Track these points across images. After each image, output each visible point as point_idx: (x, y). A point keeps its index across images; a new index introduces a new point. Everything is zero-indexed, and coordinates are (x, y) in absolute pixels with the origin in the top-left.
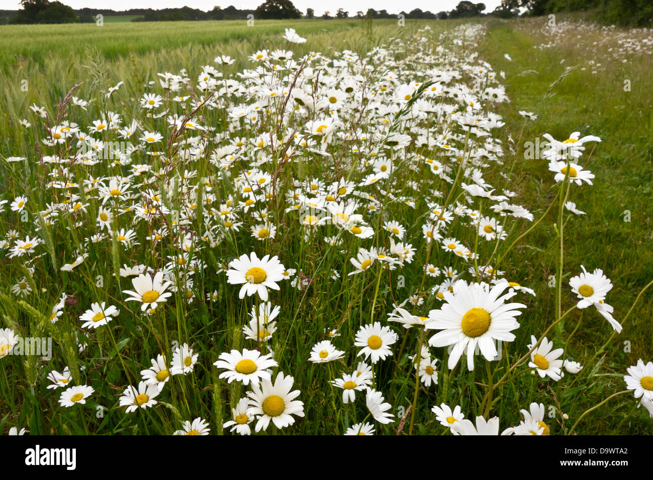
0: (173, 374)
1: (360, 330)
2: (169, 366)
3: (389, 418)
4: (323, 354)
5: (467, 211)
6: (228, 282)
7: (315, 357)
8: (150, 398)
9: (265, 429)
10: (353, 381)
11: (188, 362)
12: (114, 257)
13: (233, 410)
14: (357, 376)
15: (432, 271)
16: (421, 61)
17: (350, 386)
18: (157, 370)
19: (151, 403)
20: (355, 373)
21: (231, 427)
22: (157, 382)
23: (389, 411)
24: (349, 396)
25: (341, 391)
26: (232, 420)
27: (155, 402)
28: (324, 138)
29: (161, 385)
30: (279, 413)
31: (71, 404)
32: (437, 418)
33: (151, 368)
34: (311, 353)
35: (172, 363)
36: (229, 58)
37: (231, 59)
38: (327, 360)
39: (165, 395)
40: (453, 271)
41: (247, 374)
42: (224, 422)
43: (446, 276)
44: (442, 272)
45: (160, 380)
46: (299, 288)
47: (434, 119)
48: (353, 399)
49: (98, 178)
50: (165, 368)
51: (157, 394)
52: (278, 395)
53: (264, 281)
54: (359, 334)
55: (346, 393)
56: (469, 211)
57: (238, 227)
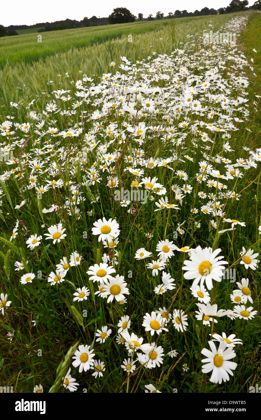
0: (71, 266)
1: (159, 243)
2: (69, 261)
3: (173, 286)
4: (142, 254)
5: (223, 159)
6: (93, 234)
7: (138, 256)
8: (61, 278)
9: (111, 302)
10: (157, 264)
11: (77, 259)
12: (39, 207)
13: (99, 286)
14: (160, 262)
15: (203, 196)
16: (204, 54)
17: (156, 267)
18: (64, 264)
19: (62, 280)
20: (158, 260)
21: (99, 294)
22: (64, 270)
23: (174, 282)
24: (155, 272)
25: (151, 270)
26: (98, 290)
27: (64, 280)
28: (140, 137)
29: (66, 271)
30: (118, 293)
31: (26, 283)
32: (192, 294)
33: (61, 263)
34: (136, 254)
35: (70, 260)
36: (90, 78)
37: (91, 79)
38: (143, 257)
39: (68, 276)
40: (214, 195)
41: (102, 277)
42: (95, 292)
43: (210, 198)
44: (207, 196)
45: (65, 269)
46: (132, 213)
47: (207, 100)
48: (157, 274)
49: (28, 154)
50: (67, 263)
51: (64, 276)
52: (117, 284)
53: (110, 232)
54: (158, 245)
55: (154, 271)
56: (224, 160)
57: (99, 180)
